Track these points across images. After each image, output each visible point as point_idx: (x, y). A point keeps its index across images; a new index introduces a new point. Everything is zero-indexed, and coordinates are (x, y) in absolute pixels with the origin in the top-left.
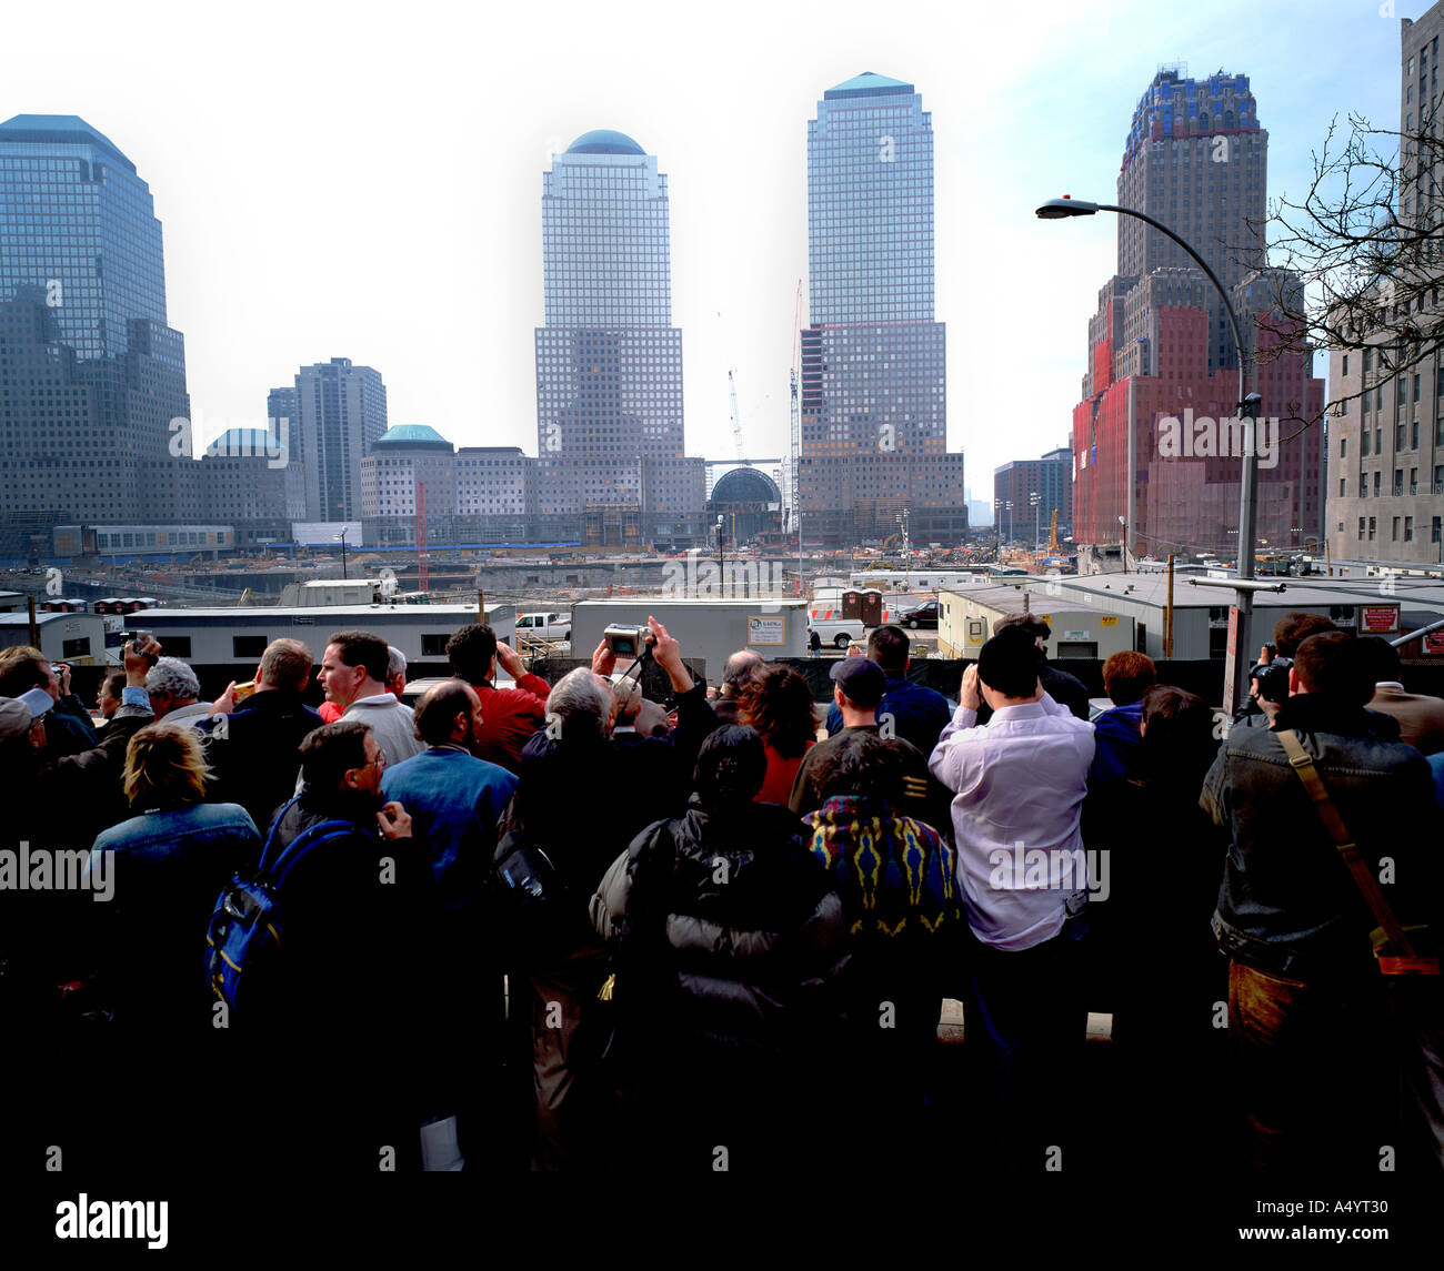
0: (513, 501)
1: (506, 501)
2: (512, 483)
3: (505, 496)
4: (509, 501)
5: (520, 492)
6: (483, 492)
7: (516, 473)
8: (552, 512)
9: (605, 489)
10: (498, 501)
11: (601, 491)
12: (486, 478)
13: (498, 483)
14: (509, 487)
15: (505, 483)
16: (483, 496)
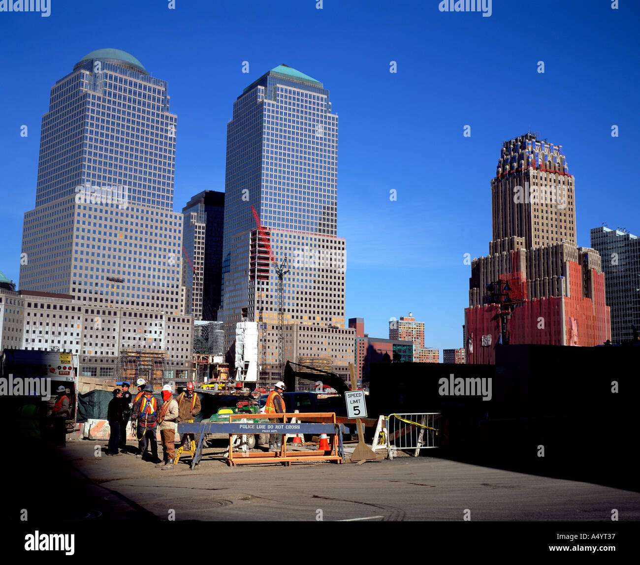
0: (71, 343)
1: (65, 342)
2: (72, 326)
3: (65, 338)
4: (68, 342)
5: (78, 335)
6: (47, 333)
7: (76, 318)
8: (93, 354)
9: (137, 337)
10: (59, 342)
11: (134, 339)
12: (51, 320)
13: (60, 325)
14: (69, 330)
15: (66, 326)
16: (46, 337)
